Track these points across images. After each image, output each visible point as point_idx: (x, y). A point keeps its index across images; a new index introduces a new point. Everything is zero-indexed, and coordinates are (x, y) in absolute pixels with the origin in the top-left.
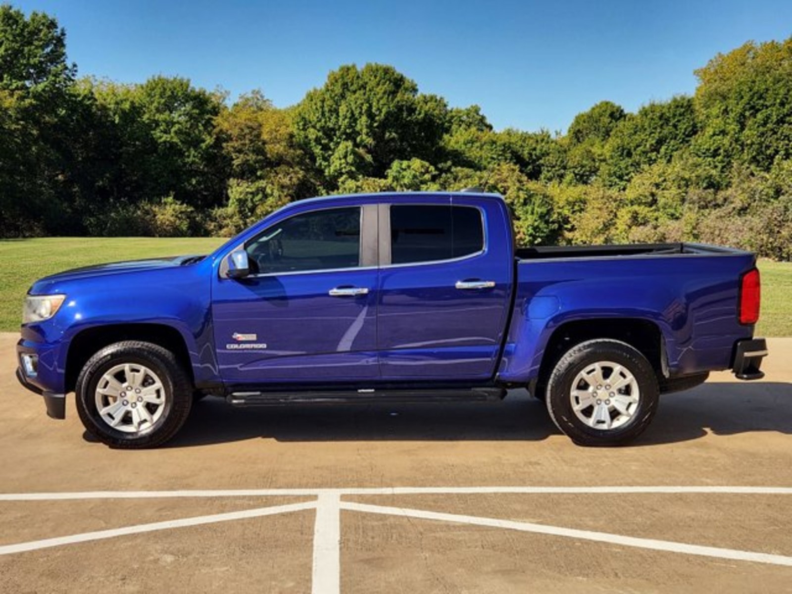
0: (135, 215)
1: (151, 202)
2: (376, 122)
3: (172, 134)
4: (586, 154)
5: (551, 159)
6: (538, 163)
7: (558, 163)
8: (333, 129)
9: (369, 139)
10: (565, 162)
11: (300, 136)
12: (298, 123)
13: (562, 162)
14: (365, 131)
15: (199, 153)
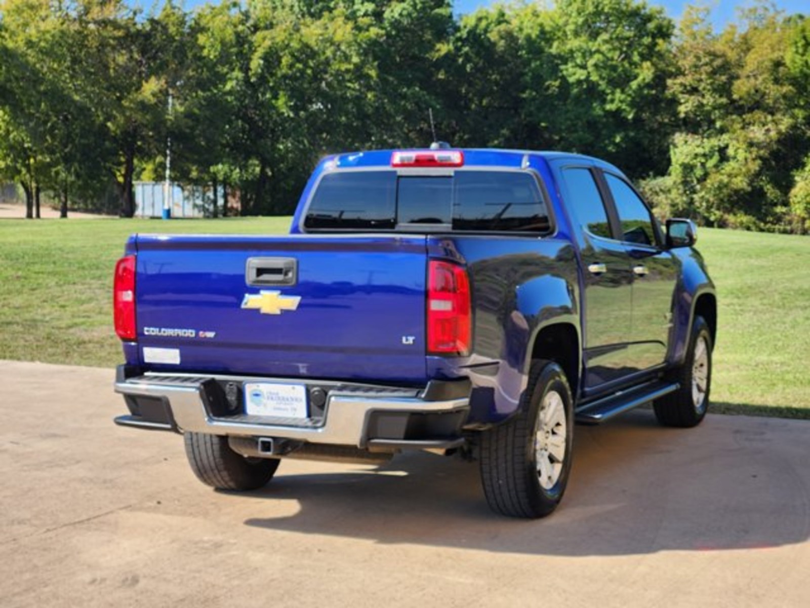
12: (796, 43)
15: (629, 95)
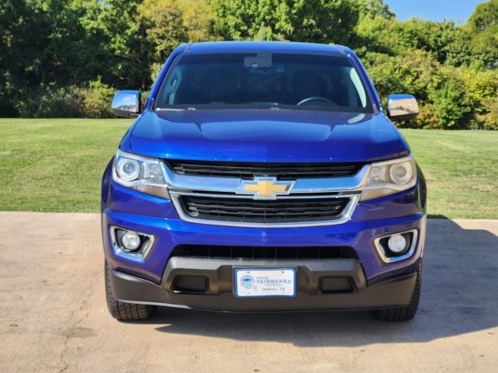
0: (65, 98)
1: (79, 85)
2: (295, 9)
3: (99, 21)
4: (490, 41)
5: (457, 45)
6: (443, 49)
7: (464, 49)
8: (252, 16)
9: (288, 25)
10: (470, 48)
11: (220, 24)
12: (217, 10)
13: (467, 48)
14: (284, 17)
15: (125, 39)
